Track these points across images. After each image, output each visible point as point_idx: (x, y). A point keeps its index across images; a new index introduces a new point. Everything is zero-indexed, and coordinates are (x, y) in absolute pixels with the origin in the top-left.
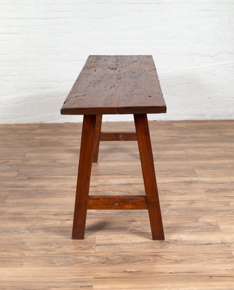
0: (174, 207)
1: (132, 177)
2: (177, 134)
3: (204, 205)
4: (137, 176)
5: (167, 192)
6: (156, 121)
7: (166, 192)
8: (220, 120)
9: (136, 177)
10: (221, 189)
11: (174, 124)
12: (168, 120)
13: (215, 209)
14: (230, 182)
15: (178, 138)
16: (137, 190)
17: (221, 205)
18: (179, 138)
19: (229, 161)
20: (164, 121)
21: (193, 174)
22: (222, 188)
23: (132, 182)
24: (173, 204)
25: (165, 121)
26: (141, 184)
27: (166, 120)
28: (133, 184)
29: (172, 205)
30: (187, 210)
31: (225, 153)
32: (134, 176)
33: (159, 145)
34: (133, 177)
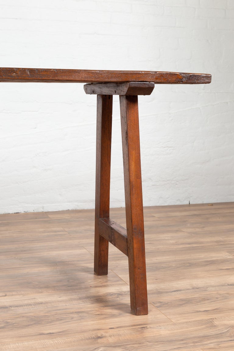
0: (111, 340)
1: (4, 294)
2: (62, 229)
3: (169, 330)
4: (14, 293)
5: (85, 314)
6: (18, 213)
7: (83, 314)
8: (120, 208)
9: (13, 295)
10: (181, 300)
11: (50, 216)
12: (38, 211)
13: (193, 336)
14: (191, 288)
15: (65, 233)
16: (23, 317)
17: (200, 327)
18: (67, 233)
19: (168, 257)
20: (32, 213)
21: (118, 281)
22: (181, 298)
23: (7, 304)
24: (107, 335)
25: (34, 213)
26: (26, 305)
27: (36, 211)
28: (11, 306)
29: (105, 337)
30: (140, 344)
31: (154, 247)
32: (8, 294)
33: (36, 244)
34: (6, 295)
